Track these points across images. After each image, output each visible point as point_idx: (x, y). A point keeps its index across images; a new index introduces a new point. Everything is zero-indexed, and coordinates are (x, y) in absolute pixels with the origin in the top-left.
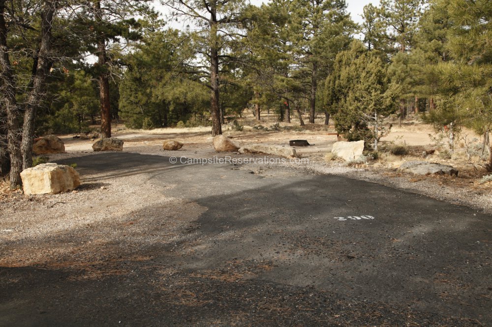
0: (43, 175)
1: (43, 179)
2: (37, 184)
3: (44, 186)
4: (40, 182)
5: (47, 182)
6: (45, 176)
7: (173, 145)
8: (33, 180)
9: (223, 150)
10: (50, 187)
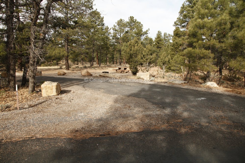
0: (52, 87)
1: (52, 89)
2: (49, 91)
3: (53, 92)
4: (51, 90)
5: (54, 90)
6: (53, 87)
7: (63, 73)
8: (47, 89)
9: (87, 75)
10: (55, 92)
